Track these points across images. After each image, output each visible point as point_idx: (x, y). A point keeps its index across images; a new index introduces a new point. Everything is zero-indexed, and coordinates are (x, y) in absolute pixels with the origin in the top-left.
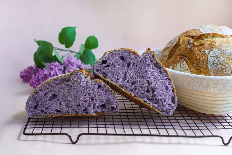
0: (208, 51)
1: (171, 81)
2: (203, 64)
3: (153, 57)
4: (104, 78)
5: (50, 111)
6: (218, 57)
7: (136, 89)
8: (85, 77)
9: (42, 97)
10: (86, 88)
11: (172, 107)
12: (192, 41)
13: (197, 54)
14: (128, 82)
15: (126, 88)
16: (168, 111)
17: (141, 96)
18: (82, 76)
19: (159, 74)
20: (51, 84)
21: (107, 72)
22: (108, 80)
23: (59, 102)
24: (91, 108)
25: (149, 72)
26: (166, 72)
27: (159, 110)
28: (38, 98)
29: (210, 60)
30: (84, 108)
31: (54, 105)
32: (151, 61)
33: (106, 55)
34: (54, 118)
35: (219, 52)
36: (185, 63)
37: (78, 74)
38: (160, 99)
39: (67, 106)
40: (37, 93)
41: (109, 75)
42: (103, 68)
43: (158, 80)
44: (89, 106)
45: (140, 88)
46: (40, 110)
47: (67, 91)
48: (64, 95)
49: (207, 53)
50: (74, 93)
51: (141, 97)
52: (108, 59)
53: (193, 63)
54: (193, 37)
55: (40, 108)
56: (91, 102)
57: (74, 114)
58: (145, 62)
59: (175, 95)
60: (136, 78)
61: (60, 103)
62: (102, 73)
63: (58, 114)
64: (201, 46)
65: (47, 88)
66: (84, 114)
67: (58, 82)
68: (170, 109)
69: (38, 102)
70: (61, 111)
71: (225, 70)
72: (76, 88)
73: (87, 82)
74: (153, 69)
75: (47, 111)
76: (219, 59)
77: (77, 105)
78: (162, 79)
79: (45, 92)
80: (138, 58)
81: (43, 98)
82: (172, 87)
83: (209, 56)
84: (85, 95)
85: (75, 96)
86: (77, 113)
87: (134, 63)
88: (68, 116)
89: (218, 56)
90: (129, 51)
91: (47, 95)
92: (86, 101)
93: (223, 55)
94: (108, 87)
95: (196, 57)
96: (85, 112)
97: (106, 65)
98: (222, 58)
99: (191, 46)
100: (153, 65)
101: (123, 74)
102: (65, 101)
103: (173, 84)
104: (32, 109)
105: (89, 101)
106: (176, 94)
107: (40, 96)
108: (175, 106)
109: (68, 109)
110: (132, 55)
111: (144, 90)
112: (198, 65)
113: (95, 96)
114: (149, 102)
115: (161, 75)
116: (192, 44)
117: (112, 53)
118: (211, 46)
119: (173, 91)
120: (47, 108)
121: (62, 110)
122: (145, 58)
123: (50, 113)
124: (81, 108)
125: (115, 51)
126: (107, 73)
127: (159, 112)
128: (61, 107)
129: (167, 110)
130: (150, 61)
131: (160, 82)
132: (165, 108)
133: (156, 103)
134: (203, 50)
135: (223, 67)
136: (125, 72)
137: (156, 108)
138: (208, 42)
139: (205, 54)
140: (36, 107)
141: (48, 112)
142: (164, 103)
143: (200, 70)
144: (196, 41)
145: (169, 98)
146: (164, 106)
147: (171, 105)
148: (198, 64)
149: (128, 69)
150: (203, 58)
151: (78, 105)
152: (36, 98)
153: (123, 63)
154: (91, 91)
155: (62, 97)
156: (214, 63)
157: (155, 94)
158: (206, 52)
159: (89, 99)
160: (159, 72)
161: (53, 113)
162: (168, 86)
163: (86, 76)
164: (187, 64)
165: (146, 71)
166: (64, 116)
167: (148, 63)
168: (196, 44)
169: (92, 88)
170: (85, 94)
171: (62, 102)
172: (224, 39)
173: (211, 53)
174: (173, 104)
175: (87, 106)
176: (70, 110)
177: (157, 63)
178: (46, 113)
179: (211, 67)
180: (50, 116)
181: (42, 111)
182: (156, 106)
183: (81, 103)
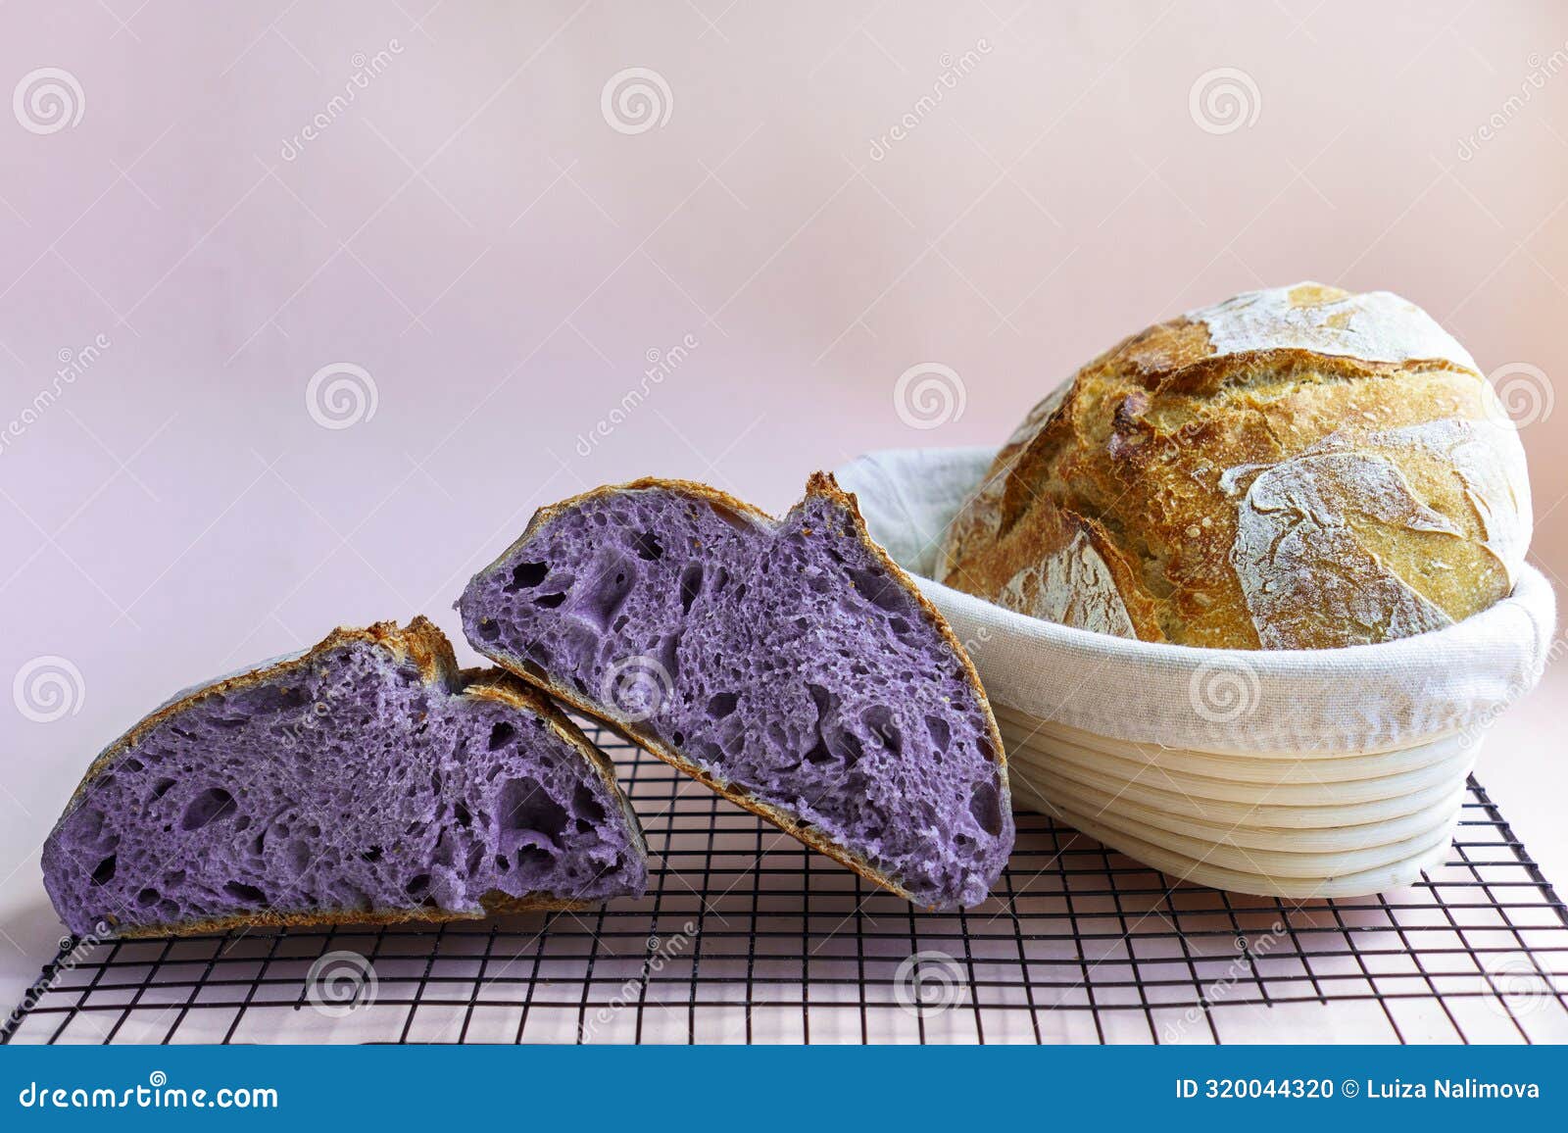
0: (1238, 472)
1: (970, 684)
2: (1209, 559)
3: (851, 533)
4: (534, 680)
5: (198, 896)
6: (1300, 516)
7: (739, 746)
8: (407, 677)
9: (140, 811)
10: (417, 745)
11: (980, 856)
12: (1139, 405)
13: (1169, 494)
14: (688, 698)
15: (679, 739)
16: (956, 881)
17: (775, 785)
18: (382, 669)
19: (891, 639)
20: (193, 725)
21: (552, 637)
22: (555, 686)
23: (249, 835)
24: (452, 874)
25: (821, 633)
26: (939, 625)
27: (896, 876)
28: (113, 813)
29: (1253, 532)
30: (413, 871)
31: (219, 855)
32: (837, 558)
33: (539, 529)
34: (226, 937)
35: (1309, 477)
36: (1090, 554)
37: (356, 657)
38: (896, 808)
39: (302, 858)
40: (108, 781)
41: (565, 657)
42: (526, 613)
43: (882, 682)
44: (443, 856)
45: (767, 739)
46: (134, 890)
47: (293, 765)
48: (278, 792)
49: (1232, 490)
50: (342, 776)
51: (779, 795)
52: (556, 551)
53: (1146, 554)
54: (1151, 381)
55: (131, 877)
56: (456, 834)
57: (347, 912)
58: (796, 562)
59: (997, 778)
60: (737, 674)
61: (260, 842)
62: (516, 643)
63: (247, 912)
64: (1196, 446)
65: (170, 753)
66: (415, 911)
67: (230, 712)
68: (965, 873)
69: (114, 840)
70: (268, 892)
71: (1348, 601)
72: (346, 746)
73: (421, 705)
74: (850, 607)
75: (175, 894)
76: (1307, 524)
77: (365, 857)
78: (907, 676)
79: (156, 773)
80: (751, 542)
81: (146, 814)
82: (978, 724)
83: (1244, 505)
84: (412, 792)
85: (347, 798)
86: (369, 906)
87: (725, 578)
88: (310, 923)
89: (1304, 509)
90: (688, 496)
91: (170, 795)
92: (417, 829)
93: (1339, 501)
94: (558, 737)
95: (1159, 515)
96: (420, 895)
97: (538, 592)
98: (1327, 519)
99: (1132, 441)
100: (850, 584)
101: (653, 644)
102: (283, 830)
103: (985, 703)
104: (81, 887)
105: (436, 828)
106: (1004, 772)
107: (126, 800)
108: (998, 848)
109: (312, 880)
110: (708, 519)
111: (790, 745)
112: (1175, 567)
113: (476, 793)
114: (823, 823)
115: (904, 647)
116: (1142, 427)
117: (575, 517)
118: (1259, 442)
119: (986, 749)
120: (175, 878)
121: (274, 885)
122: (797, 538)
123: (194, 907)
124: (393, 875)
125: (601, 499)
126: (546, 642)
127: (896, 888)
128: (262, 865)
129: (946, 878)
130: (826, 559)
131: (895, 693)
132: (929, 865)
133: (873, 833)
134: (1205, 465)
135: (1335, 581)
136: (663, 634)
137: (874, 862)
138: (1243, 414)
139: (1220, 495)
140: (105, 871)
141: (184, 899)
142: (923, 832)
143: (1187, 598)
144: (1167, 406)
145: (959, 797)
146: (927, 851)
147: (973, 842)
148: (1175, 565)
149: (686, 611)
150: (1207, 522)
151: (375, 854)
152: (102, 816)
153: (653, 574)
154: (448, 766)
155: (264, 803)
156: (1273, 551)
157: (867, 770)
158: (1228, 482)
159: (439, 815)
160: (888, 629)
161: (214, 904)
162: (953, 716)
163: (412, 668)
164: (1107, 561)
165: (802, 623)
166: (289, 922)
167: (813, 570)
168: (1166, 427)
169: (452, 746)
170: (407, 783)
171: (271, 838)
172: (1357, 385)
173: (1256, 489)
174: (983, 839)
175: (425, 861)
176: (323, 886)
177: (876, 571)
178: (171, 906)
179: (1257, 583)
180: (201, 927)
181: (149, 895)
182: (874, 848)
183: (386, 840)
